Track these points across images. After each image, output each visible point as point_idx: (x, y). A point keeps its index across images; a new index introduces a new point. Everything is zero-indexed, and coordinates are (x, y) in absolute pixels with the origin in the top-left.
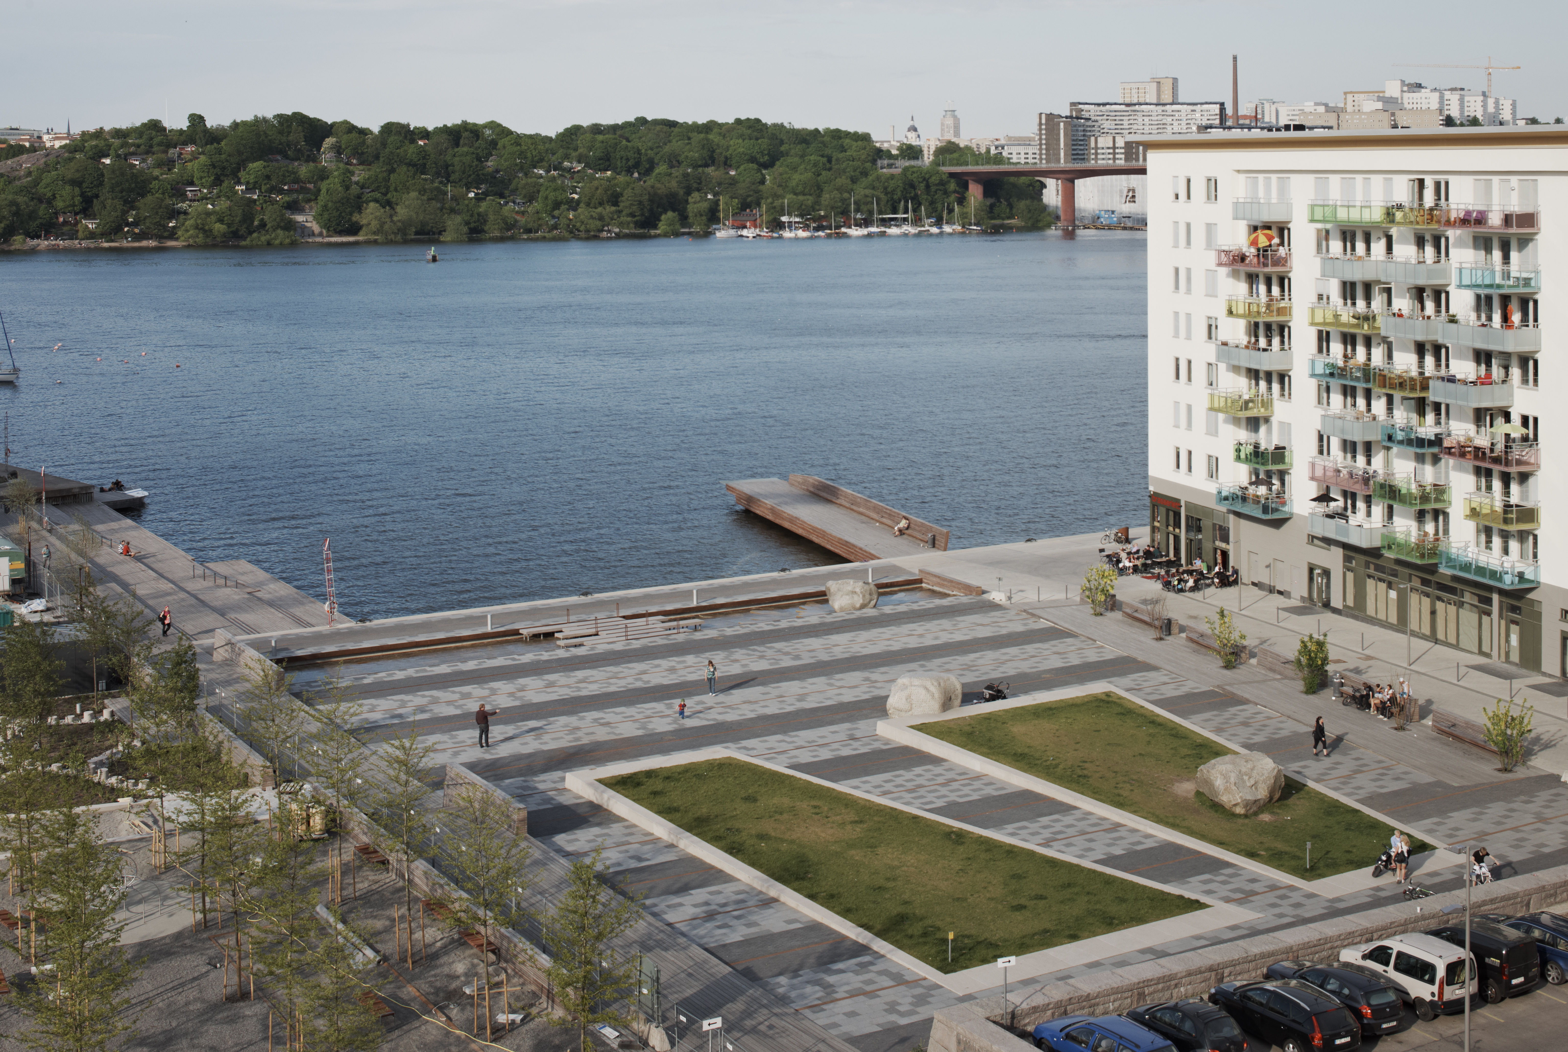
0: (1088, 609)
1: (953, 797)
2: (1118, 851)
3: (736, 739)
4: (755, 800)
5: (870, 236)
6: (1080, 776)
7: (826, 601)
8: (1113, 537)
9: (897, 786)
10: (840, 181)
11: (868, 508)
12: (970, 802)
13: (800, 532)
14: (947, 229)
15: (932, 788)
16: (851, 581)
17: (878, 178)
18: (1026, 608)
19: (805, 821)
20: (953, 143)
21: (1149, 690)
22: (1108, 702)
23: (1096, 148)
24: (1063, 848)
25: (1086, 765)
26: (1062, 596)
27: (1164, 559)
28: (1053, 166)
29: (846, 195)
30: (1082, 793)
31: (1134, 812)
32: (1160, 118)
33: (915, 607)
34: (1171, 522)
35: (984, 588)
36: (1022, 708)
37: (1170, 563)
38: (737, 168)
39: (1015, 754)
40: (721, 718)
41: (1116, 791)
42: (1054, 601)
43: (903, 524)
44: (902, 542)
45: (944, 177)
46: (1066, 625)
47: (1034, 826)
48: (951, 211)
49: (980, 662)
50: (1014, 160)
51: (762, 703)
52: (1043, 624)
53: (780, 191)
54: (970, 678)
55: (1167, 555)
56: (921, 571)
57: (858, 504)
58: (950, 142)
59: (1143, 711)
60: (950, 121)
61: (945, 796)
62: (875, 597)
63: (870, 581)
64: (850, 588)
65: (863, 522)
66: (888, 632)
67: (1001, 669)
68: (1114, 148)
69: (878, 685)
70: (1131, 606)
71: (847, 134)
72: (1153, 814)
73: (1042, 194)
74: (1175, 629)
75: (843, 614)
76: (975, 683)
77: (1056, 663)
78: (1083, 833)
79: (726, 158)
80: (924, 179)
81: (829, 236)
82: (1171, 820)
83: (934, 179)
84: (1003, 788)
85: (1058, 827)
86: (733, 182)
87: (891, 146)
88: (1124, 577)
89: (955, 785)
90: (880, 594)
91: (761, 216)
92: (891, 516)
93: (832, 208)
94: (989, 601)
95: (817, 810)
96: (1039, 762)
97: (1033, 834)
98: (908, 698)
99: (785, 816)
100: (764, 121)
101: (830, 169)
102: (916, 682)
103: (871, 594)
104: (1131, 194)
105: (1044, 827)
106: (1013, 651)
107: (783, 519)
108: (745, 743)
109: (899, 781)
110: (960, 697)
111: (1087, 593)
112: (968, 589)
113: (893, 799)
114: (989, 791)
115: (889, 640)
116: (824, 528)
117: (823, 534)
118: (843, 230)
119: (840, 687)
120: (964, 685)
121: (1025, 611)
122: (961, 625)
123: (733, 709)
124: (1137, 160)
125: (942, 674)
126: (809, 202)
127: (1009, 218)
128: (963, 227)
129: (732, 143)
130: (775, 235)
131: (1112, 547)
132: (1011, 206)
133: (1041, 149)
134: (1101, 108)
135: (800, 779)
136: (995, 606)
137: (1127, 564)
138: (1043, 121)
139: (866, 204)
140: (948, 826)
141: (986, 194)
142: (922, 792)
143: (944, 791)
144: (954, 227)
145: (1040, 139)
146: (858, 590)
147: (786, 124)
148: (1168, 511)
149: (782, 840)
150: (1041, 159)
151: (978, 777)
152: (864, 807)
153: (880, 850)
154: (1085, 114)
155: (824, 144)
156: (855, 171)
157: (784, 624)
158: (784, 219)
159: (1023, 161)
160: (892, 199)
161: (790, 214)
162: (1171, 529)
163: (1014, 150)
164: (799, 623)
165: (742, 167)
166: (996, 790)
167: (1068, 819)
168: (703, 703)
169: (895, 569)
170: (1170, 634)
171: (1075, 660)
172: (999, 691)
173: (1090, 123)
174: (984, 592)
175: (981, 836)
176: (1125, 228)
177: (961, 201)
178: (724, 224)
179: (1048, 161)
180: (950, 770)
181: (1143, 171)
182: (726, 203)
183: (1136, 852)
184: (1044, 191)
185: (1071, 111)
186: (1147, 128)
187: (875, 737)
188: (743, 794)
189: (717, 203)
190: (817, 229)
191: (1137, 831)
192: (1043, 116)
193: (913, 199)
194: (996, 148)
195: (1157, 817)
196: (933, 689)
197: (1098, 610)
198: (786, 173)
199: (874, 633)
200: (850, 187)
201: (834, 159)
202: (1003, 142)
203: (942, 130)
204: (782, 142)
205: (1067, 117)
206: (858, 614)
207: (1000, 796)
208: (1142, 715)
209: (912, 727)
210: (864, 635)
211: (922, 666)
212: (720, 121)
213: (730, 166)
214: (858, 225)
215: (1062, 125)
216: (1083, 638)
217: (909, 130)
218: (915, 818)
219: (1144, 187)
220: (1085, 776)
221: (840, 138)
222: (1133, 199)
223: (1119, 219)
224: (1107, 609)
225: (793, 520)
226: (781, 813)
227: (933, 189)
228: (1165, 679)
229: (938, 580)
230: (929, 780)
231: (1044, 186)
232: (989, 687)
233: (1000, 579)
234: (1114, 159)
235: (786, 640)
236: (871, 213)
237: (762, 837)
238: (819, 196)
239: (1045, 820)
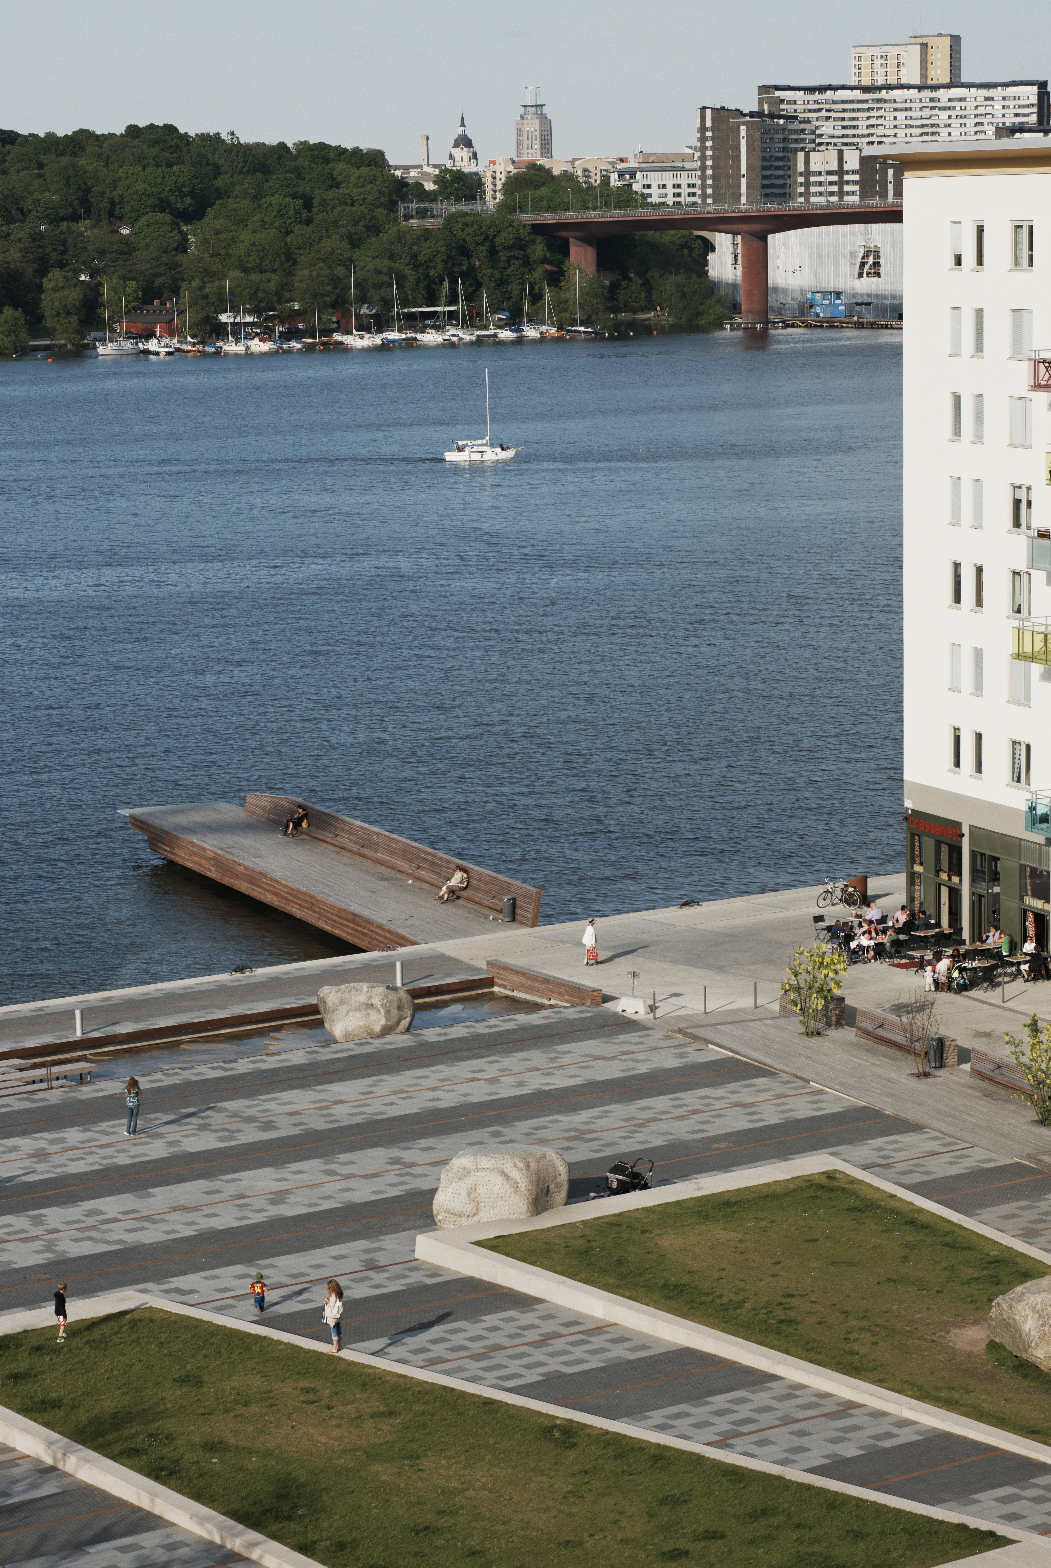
0: (795, 1025)
1: (555, 1365)
2: (850, 1451)
3: (160, 1276)
4: (199, 1383)
5: (386, 347)
6: (782, 1322)
7: (320, 1023)
8: (838, 893)
9: (454, 1349)
10: (328, 245)
11: (393, 853)
12: (586, 1372)
13: (269, 899)
14: (531, 332)
15: (518, 1350)
16: (365, 986)
17: (400, 237)
18: (682, 1025)
19: (289, 1416)
20: (541, 168)
21: (904, 1166)
22: (831, 1190)
23: (808, 173)
24: (753, 1449)
25: (793, 1302)
26: (747, 1002)
27: (932, 932)
28: (727, 209)
29: (340, 271)
30: (787, 1352)
31: (879, 1382)
32: (927, 113)
33: (481, 1029)
34: (945, 864)
35: (606, 991)
36: (678, 1204)
37: (942, 940)
38: (133, 223)
39: (665, 1286)
40: (131, 1238)
41: (847, 1346)
42: (734, 1012)
43: (457, 879)
44: (454, 913)
45: (524, 233)
46: (755, 1055)
47: (700, 1412)
48: (537, 298)
49: (601, 1123)
50: (655, 199)
51: (207, 1210)
52: (714, 1053)
53: (215, 266)
54: (583, 1153)
55: (938, 925)
56: (490, 964)
57: (374, 846)
58: (533, 166)
59: (893, 1204)
60: (533, 126)
61: (540, 1364)
62: (408, 1012)
63: (399, 983)
64: (362, 998)
65: (383, 879)
66: (434, 1074)
67: (639, 1137)
68: (841, 172)
69: (417, 1170)
70: (873, 1017)
71: (340, 152)
72: (913, 1384)
73: (706, 263)
74: (952, 1057)
75: (350, 1045)
76: (591, 1162)
77: (738, 1122)
78: (788, 1421)
79: (113, 203)
80: (486, 238)
81: (309, 349)
82: (944, 1394)
83: (505, 238)
84: (644, 1347)
85: (743, 1412)
86: (127, 248)
87: (424, 175)
88: (859, 966)
89: (558, 1344)
90: (417, 1008)
91: (181, 312)
92: (434, 865)
93: (315, 295)
94: (615, 1015)
95: (311, 1397)
96: (708, 1299)
97: (698, 1426)
98: (472, 1192)
99: (254, 1409)
100: (182, 131)
101: (309, 222)
102: (486, 1162)
103: (399, 1008)
104: (871, 260)
105: (719, 1413)
106: (660, 1103)
107: (237, 876)
108: (177, 1282)
109: (458, 1339)
110: (565, 1187)
111: (792, 995)
112: (576, 993)
113: (447, 1373)
114: (620, 1352)
115: (434, 1089)
116: (312, 890)
117: (311, 901)
118: (337, 337)
119: (348, 1177)
120: (571, 1166)
121: (680, 1031)
122: (566, 1060)
123: (154, 1222)
124: (884, 194)
125: (533, 1148)
126: (272, 286)
127: (645, 309)
128: (560, 328)
129: (121, 173)
130: (210, 349)
131: (839, 912)
132: (648, 286)
133: (703, 177)
134: (817, 96)
135: (279, 1342)
136: (626, 1024)
137: (865, 941)
138: (709, 123)
139: (378, 286)
140: (547, 1416)
141: (603, 263)
142: (499, 1357)
143: (538, 1355)
144: (543, 328)
145: (703, 158)
146: (376, 1001)
147: (224, 136)
148: (938, 844)
149: (250, 1452)
150: (704, 196)
151: (600, 1328)
152: (395, 1388)
153: (426, 1463)
154: (787, 109)
155: (298, 173)
156: (356, 223)
157: (243, 1066)
158: (225, 318)
159: (670, 200)
160: (427, 276)
161: (235, 310)
162: (944, 876)
163: (655, 179)
164: (270, 1063)
165: (143, 221)
166: (632, 1349)
167: (761, 1398)
168: (100, 1213)
169: (443, 961)
170: (942, 1066)
171: (771, 1117)
172: (636, 1175)
173: (795, 126)
174: (607, 999)
175: (607, 1432)
176: (860, 326)
177: (556, 278)
178: (112, 330)
179: (717, 199)
180: (551, 1317)
181: (895, 216)
182: (115, 290)
183: (884, 1450)
184: (710, 257)
185: (760, 102)
186: (901, 132)
187: (413, 1265)
188: (177, 1372)
189: (95, 289)
190: (287, 336)
191: (884, 1414)
192: (709, 112)
193: (465, 276)
194: (621, 175)
195: (920, 1388)
196: (516, 1175)
197: (813, 1025)
198: (227, 230)
199: (407, 1077)
200: (347, 255)
201: (316, 202)
202: (633, 164)
203: (519, 143)
204: (217, 171)
205: (752, 114)
206: (378, 1044)
207: (639, 1360)
208: (897, 1212)
209: (479, 1243)
210: (390, 1082)
211: (496, 1134)
212: (98, 133)
213: (121, 218)
214: (365, 327)
215: (743, 129)
216: (786, 1077)
217: (456, 145)
218: (489, 1403)
219: (898, 246)
220: (790, 1322)
221: (327, 161)
222: (875, 270)
223: (849, 306)
224: (828, 1024)
225: (254, 877)
226: (246, 1404)
227: (503, 256)
228: (934, 1146)
229: (522, 979)
230: (511, 1337)
231: (709, 247)
232: (616, 1170)
233: (634, 975)
234: (841, 194)
235: (247, 1097)
236: (387, 304)
237: (212, 1447)
238: (290, 274)
239: (720, 1401)
